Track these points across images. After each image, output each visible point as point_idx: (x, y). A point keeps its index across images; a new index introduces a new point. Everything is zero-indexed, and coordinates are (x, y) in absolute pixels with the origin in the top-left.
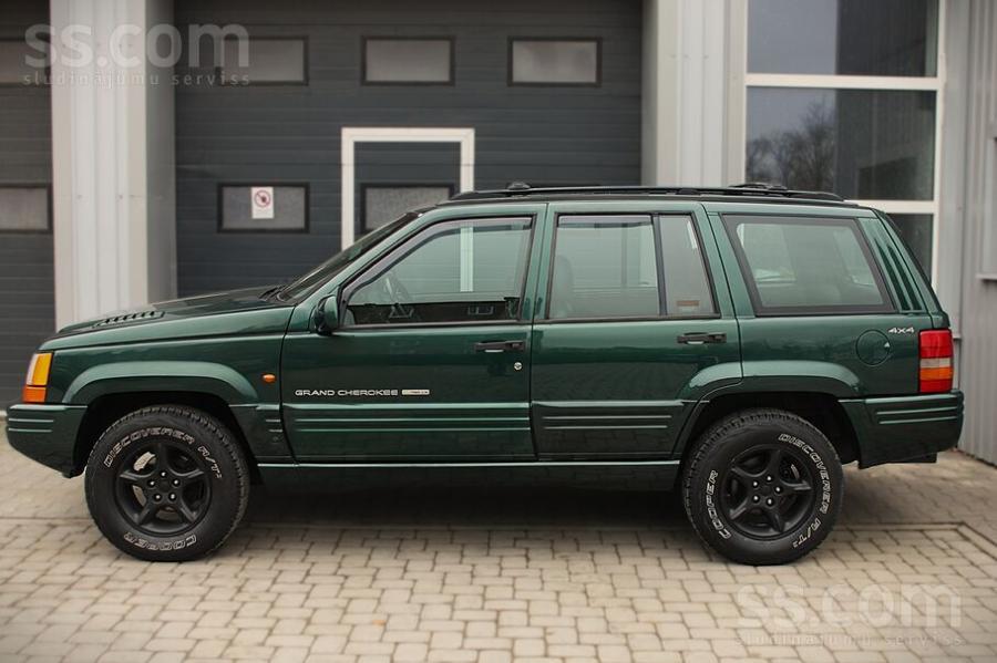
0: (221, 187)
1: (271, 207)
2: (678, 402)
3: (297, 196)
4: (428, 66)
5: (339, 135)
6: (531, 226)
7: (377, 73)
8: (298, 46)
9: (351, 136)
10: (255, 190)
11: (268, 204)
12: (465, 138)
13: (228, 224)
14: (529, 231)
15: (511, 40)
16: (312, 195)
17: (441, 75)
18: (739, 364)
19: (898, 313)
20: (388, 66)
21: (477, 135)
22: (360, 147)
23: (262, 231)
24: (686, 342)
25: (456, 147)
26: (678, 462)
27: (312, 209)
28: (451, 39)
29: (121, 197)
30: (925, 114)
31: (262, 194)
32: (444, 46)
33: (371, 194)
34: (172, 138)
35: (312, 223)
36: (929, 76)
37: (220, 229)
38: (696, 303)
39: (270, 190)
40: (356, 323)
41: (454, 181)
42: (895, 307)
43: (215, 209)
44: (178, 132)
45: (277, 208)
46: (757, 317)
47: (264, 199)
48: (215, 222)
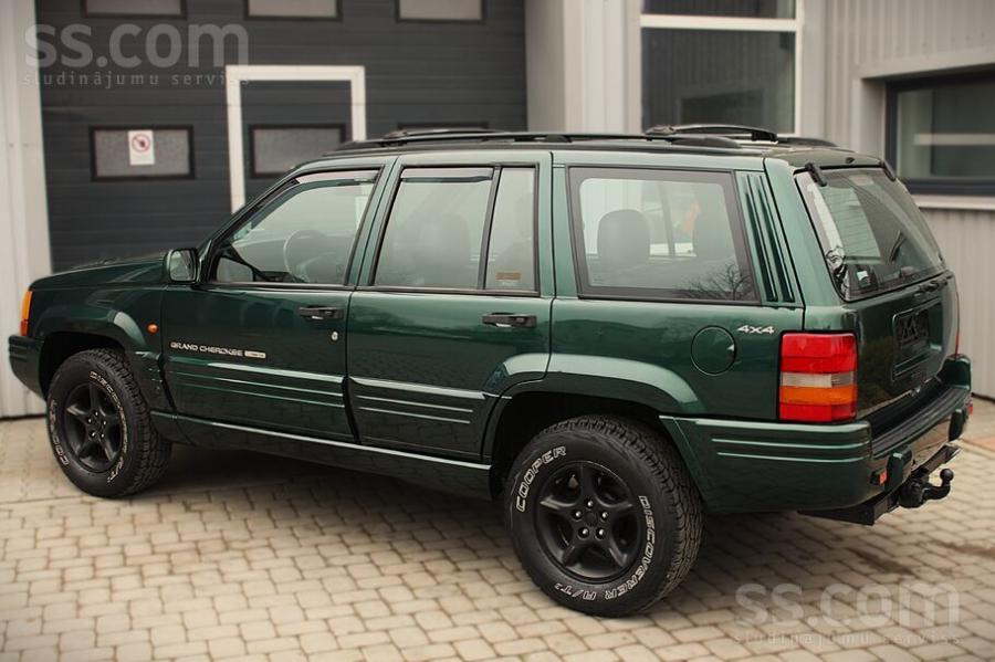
0: (92, 131)
1: (151, 152)
2: (479, 395)
3: (179, 140)
5: (224, 73)
6: (375, 180)
9: (236, 75)
10: (132, 134)
11: (147, 149)
12: (355, 75)
13: (103, 171)
14: (372, 186)
16: (196, 139)
18: (548, 356)
19: (761, 306)
21: (368, 74)
22: (246, 86)
23: (143, 179)
24: (494, 324)
25: (346, 86)
26: (488, 467)
27: (197, 153)
29: (12, 146)
31: (140, 138)
33: (260, 135)
35: (198, 168)
37: (94, 177)
38: (516, 276)
39: (149, 134)
40: (255, 280)
41: (344, 122)
42: (757, 296)
43: (87, 155)
45: (158, 154)
46: (581, 298)
47: (142, 144)
48: (88, 171)
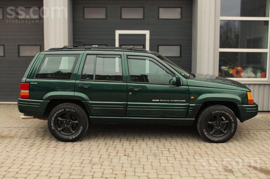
4: (138, 14)
5: (115, 32)
7: (124, 16)
8: (104, 9)
9: (118, 32)
10: (93, 46)
12: (147, 33)
15: (159, 8)
17: (141, 17)
20: (127, 14)
21: (150, 32)
22: (120, 35)
25: (145, 35)
28: (143, 7)
30: (266, 27)
32: (142, 9)
34: (72, 33)
36: (267, 17)
39: (97, 46)
41: (144, 44)
44: (73, 32)
